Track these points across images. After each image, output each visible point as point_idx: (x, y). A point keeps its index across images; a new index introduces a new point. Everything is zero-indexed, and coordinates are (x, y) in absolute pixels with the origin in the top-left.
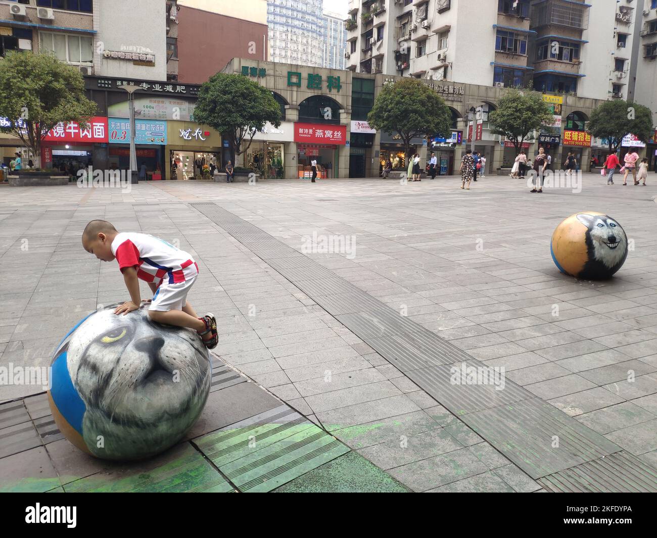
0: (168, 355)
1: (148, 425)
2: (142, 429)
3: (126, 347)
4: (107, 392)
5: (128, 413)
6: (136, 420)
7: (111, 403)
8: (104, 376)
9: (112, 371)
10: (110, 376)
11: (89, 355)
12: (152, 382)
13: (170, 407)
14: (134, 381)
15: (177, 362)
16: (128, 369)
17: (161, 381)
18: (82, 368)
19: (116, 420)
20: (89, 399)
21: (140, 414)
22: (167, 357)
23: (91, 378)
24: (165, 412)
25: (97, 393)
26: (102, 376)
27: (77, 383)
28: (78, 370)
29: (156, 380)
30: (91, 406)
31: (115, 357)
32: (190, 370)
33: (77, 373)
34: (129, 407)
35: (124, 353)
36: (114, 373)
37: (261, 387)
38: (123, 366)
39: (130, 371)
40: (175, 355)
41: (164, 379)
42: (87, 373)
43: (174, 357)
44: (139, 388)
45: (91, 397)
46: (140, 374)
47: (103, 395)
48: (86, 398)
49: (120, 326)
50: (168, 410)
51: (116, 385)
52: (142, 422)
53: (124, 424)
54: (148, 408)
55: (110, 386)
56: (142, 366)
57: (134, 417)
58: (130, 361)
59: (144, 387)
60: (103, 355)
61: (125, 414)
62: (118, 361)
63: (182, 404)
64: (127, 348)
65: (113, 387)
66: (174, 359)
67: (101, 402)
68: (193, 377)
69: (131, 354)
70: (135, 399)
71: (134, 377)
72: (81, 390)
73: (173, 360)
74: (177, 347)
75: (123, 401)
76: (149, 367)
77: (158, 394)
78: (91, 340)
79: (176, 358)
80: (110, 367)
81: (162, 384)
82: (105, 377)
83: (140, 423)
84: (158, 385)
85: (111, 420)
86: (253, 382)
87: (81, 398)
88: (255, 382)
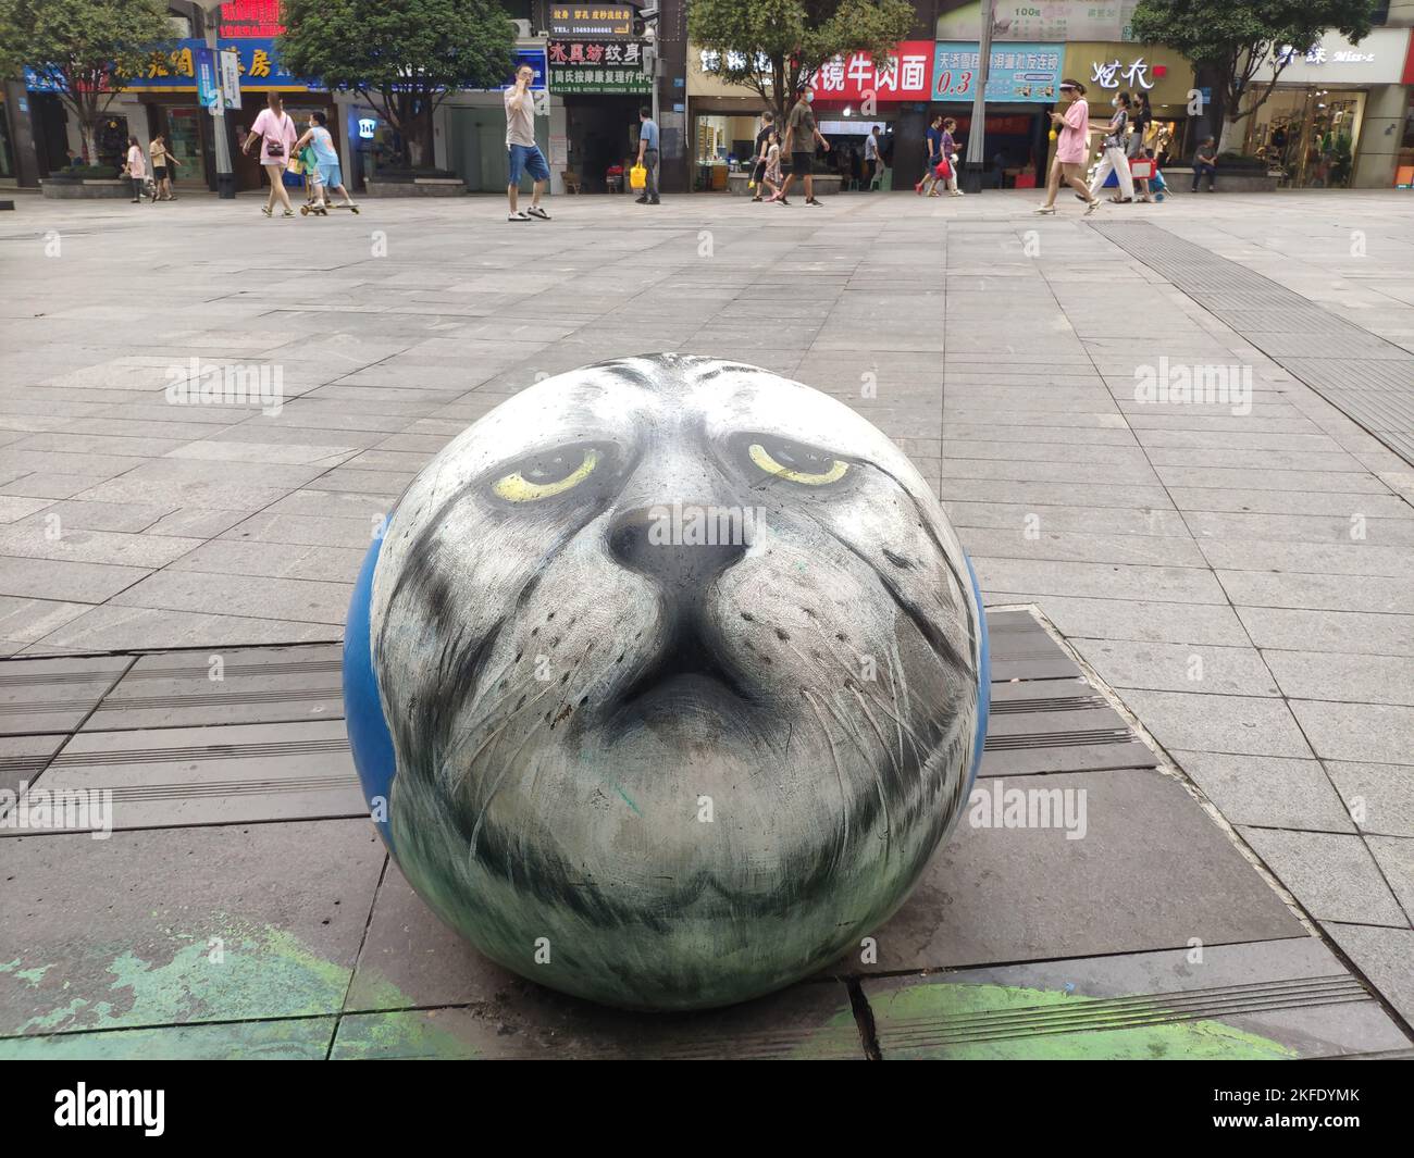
0: (753, 611)
1: (625, 915)
2: (596, 923)
3: (572, 533)
4: (466, 721)
5: (537, 843)
6: (572, 880)
7: (471, 776)
8: (461, 646)
9: (496, 630)
10: (483, 650)
11: (439, 543)
12: (653, 724)
13: (729, 859)
14: (576, 699)
15: (794, 658)
16: (558, 640)
17: (696, 727)
18: (406, 593)
19: (492, 854)
20: (406, 729)
21: (587, 860)
22: (748, 618)
23: (420, 644)
24: (704, 878)
25: (430, 711)
26: (455, 645)
27: (380, 652)
28: (394, 595)
29: (673, 719)
30: (409, 763)
31: (520, 573)
32: (853, 704)
33: (389, 610)
34: (540, 814)
35: (557, 562)
36: (500, 640)
37: (1211, 809)
38: (542, 622)
39: (563, 647)
40: (790, 616)
41: (713, 723)
42: (416, 617)
43: (783, 625)
44: (592, 740)
45: (412, 724)
46: (603, 676)
47: (448, 733)
48: (396, 724)
49: (581, 440)
50: (718, 872)
51: (498, 697)
52: (595, 894)
53: (521, 882)
54: (621, 841)
55: (478, 699)
56: (619, 639)
57: (559, 864)
58: (579, 603)
59: (612, 740)
60: (480, 554)
61: (523, 840)
62: (527, 591)
63: (794, 861)
64: (576, 539)
65: (488, 709)
66: (782, 636)
67: (439, 756)
68: (865, 743)
69: (585, 572)
70: (568, 788)
71: (578, 682)
72: (387, 686)
73: (776, 642)
74: (804, 582)
75: (519, 782)
76: (652, 650)
77: (674, 790)
78: (467, 480)
79: (792, 632)
80: (492, 610)
81: (699, 747)
82: (464, 654)
83: (587, 898)
84: (680, 745)
85: (473, 847)
86: (1179, 776)
87: (385, 714)
88: (1189, 781)
